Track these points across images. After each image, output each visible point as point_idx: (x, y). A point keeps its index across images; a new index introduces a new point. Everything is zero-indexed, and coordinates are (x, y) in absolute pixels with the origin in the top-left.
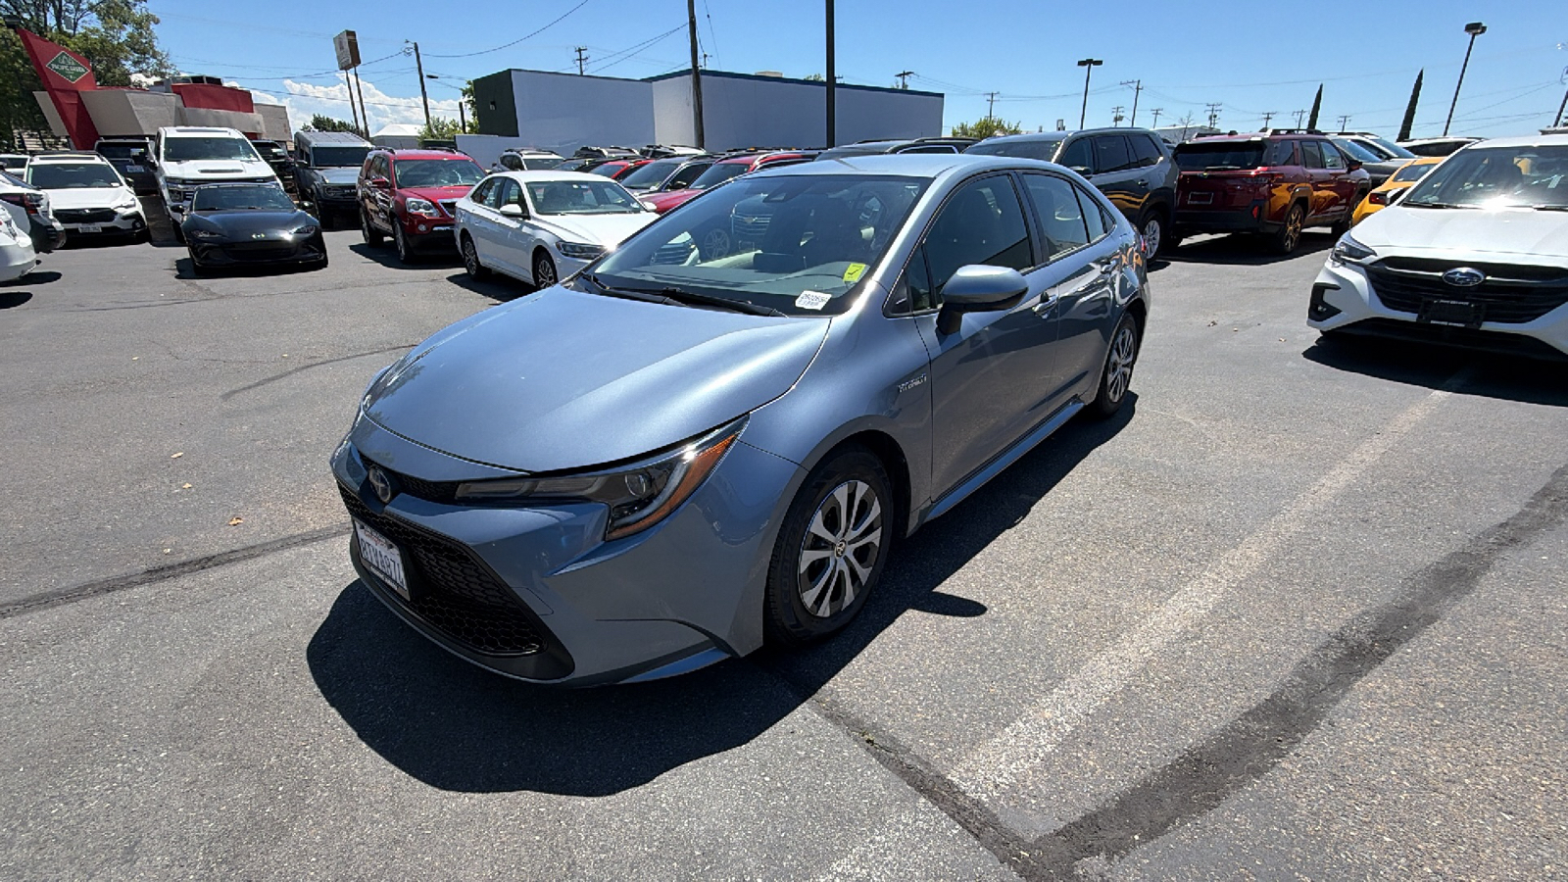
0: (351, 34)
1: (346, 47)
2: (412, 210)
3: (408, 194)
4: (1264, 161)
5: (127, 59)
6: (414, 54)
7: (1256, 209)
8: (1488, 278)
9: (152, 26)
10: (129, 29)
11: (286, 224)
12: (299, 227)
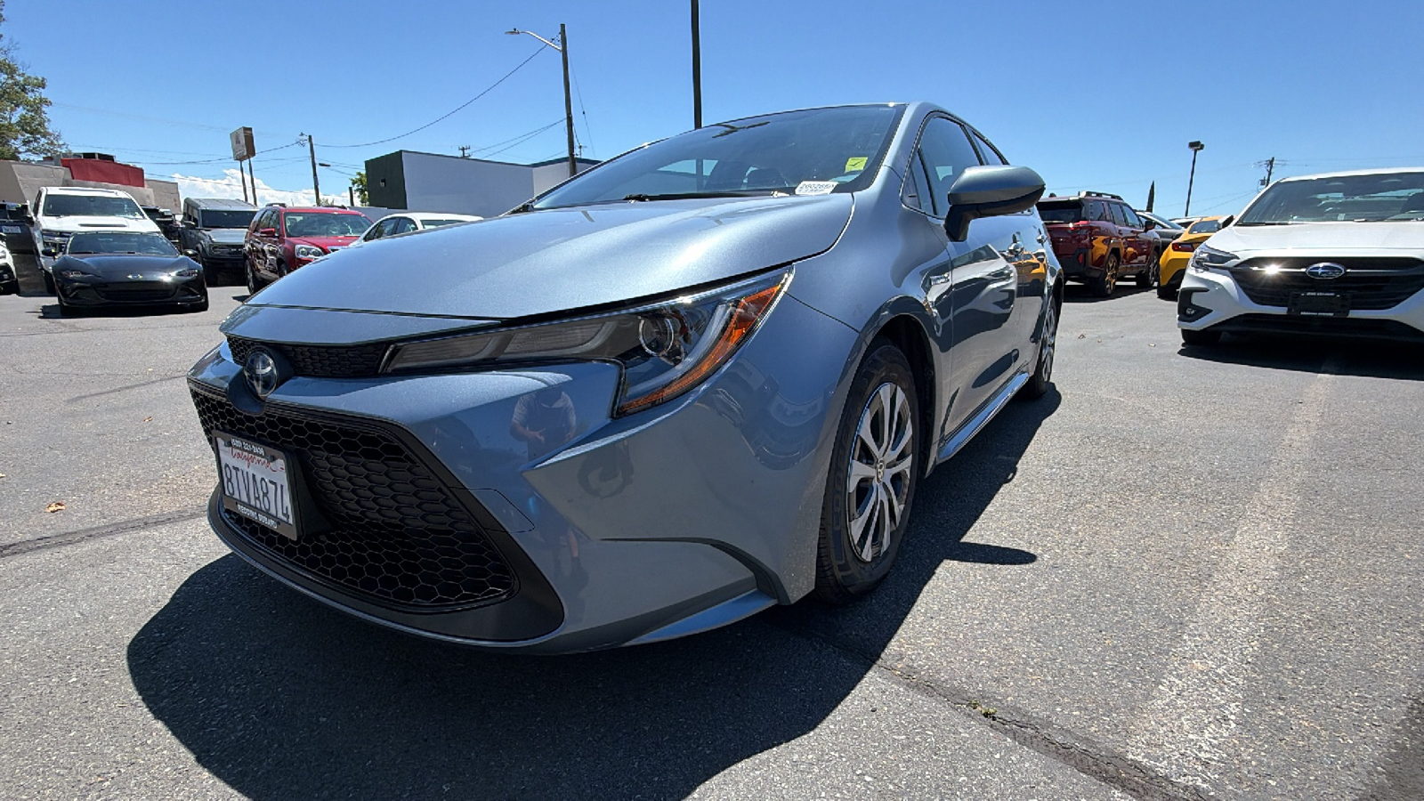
0: (248, 131)
1: (243, 141)
2: (301, 256)
3: (296, 241)
4: (1083, 216)
5: (16, 139)
6: (308, 145)
7: (1081, 255)
8: (1348, 271)
9: (44, 108)
10: (20, 111)
11: (166, 267)
12: (181, 270)
